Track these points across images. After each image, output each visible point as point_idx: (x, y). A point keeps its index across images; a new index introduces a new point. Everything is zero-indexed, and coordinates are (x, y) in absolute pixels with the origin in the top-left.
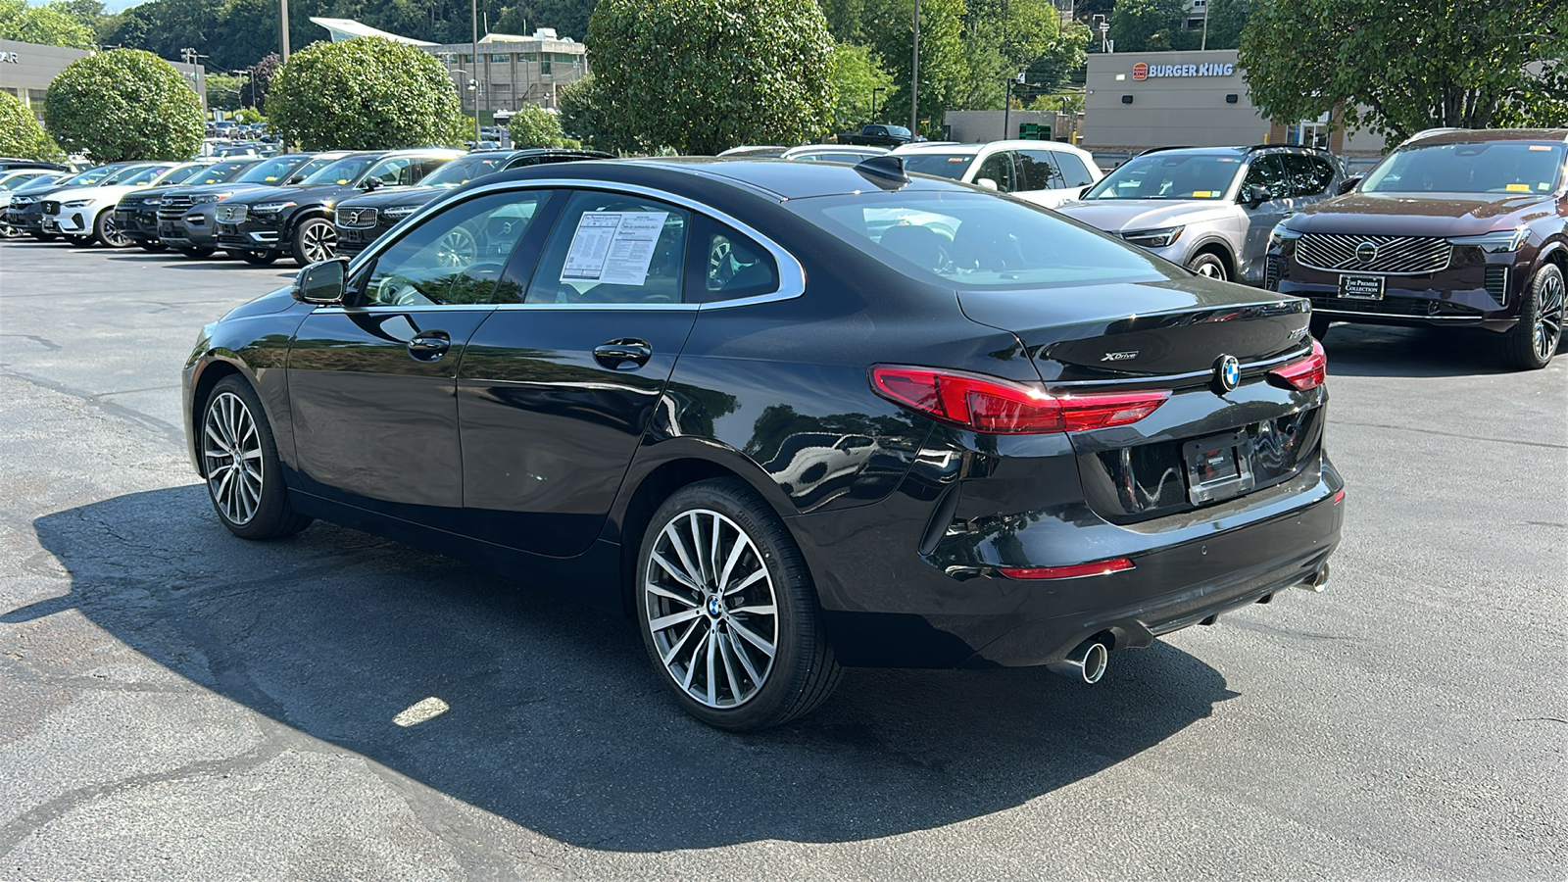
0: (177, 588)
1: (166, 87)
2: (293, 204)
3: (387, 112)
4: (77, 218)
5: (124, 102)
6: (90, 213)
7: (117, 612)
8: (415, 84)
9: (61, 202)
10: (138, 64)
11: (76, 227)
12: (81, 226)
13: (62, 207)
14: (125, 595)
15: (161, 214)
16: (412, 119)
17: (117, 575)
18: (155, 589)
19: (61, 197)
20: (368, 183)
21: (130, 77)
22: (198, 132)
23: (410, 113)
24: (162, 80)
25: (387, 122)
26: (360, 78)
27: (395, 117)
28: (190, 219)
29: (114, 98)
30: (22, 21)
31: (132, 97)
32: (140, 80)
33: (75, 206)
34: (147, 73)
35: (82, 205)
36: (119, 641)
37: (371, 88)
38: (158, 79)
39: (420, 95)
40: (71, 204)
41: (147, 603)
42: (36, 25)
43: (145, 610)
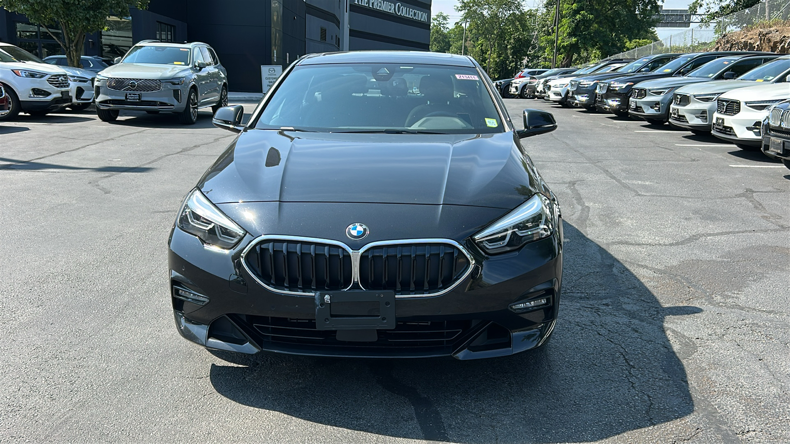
0: (607, 305)
7: (643, 299)
14: (636, 308)
17: (636, 322)
18: (619, 307)
36: (646, 285)
41: (626, 300)
43: (629, 296)
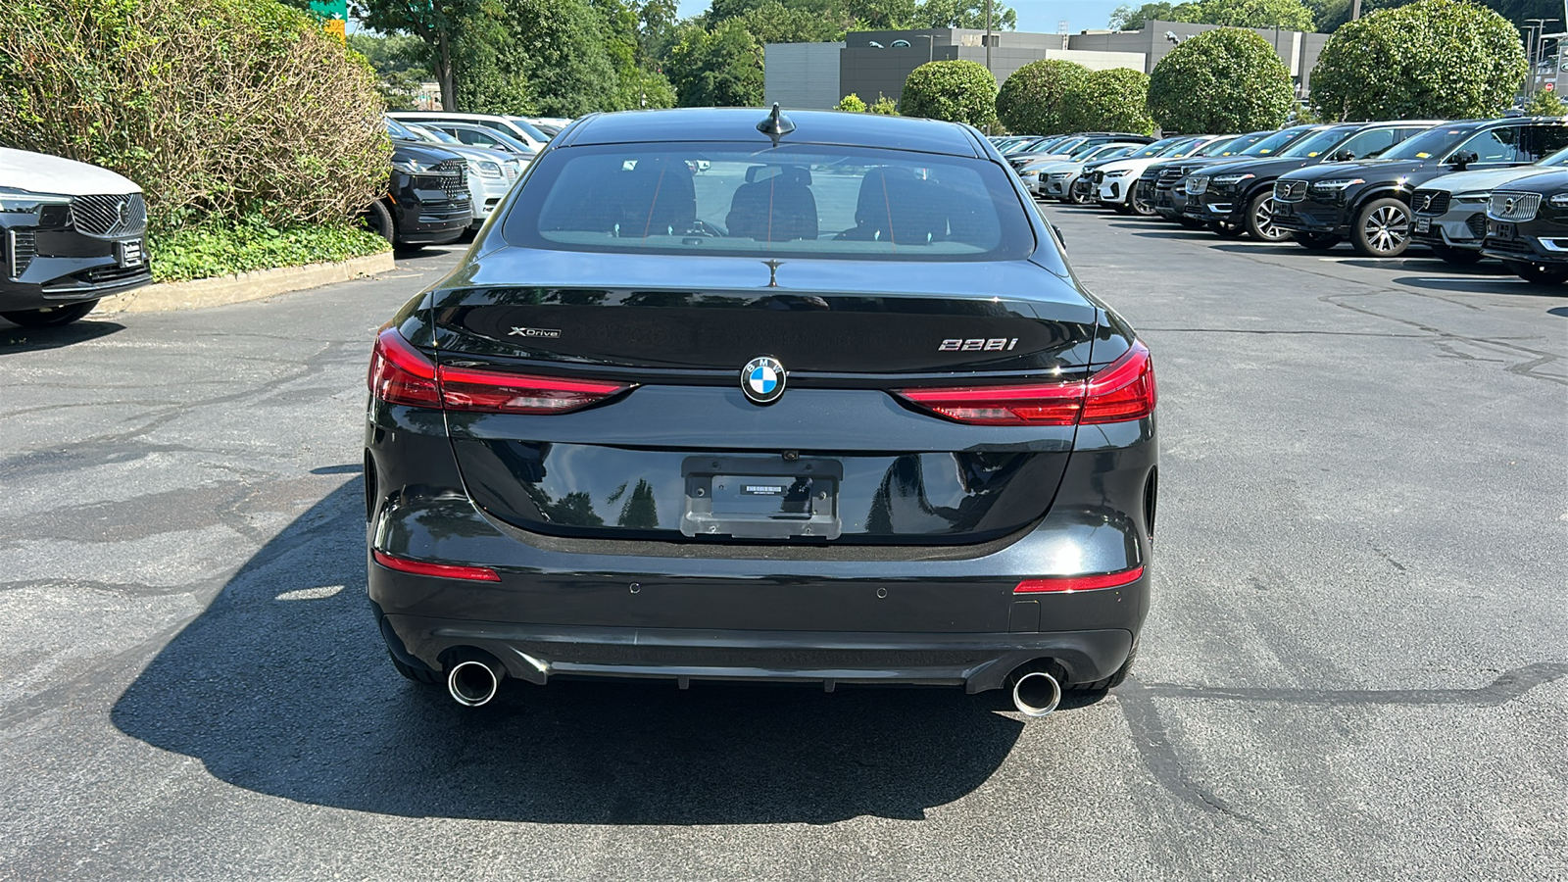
1: (1255, 63)
2: (1360, 181)
3: (1428, 81)
4: (1115, 188)
5: (1213, 78)
6: (1125, 183)
8: (1467, 49)
9: (1105, 172)
10: (1234, 41)
11: (1113, 195)
12: (1117, 195)
13: (1105, 176)
15: (1162, 185)
16: (1456, 88)
19: (1105, 169)
20: (1458, 158)
21: (1224, 54)
22: (1282, 106)
23: (1455, 82)
24: (1253, 56)
25: (1427, 91)
26: (1405, 46)
27: (1436, 86)
28: (1178, 189)
29: (1205, 75)
30: (1251, 7)
31: (1223, 73)
32: (1232, 57)
33: (1115, 176)
34: (1241, 50)
35: (1121, 175)
37: (1414, 56)
38: (1249, 55)
39: (1472, 62)
40: (1111, 174)
42: (1263, 11)
